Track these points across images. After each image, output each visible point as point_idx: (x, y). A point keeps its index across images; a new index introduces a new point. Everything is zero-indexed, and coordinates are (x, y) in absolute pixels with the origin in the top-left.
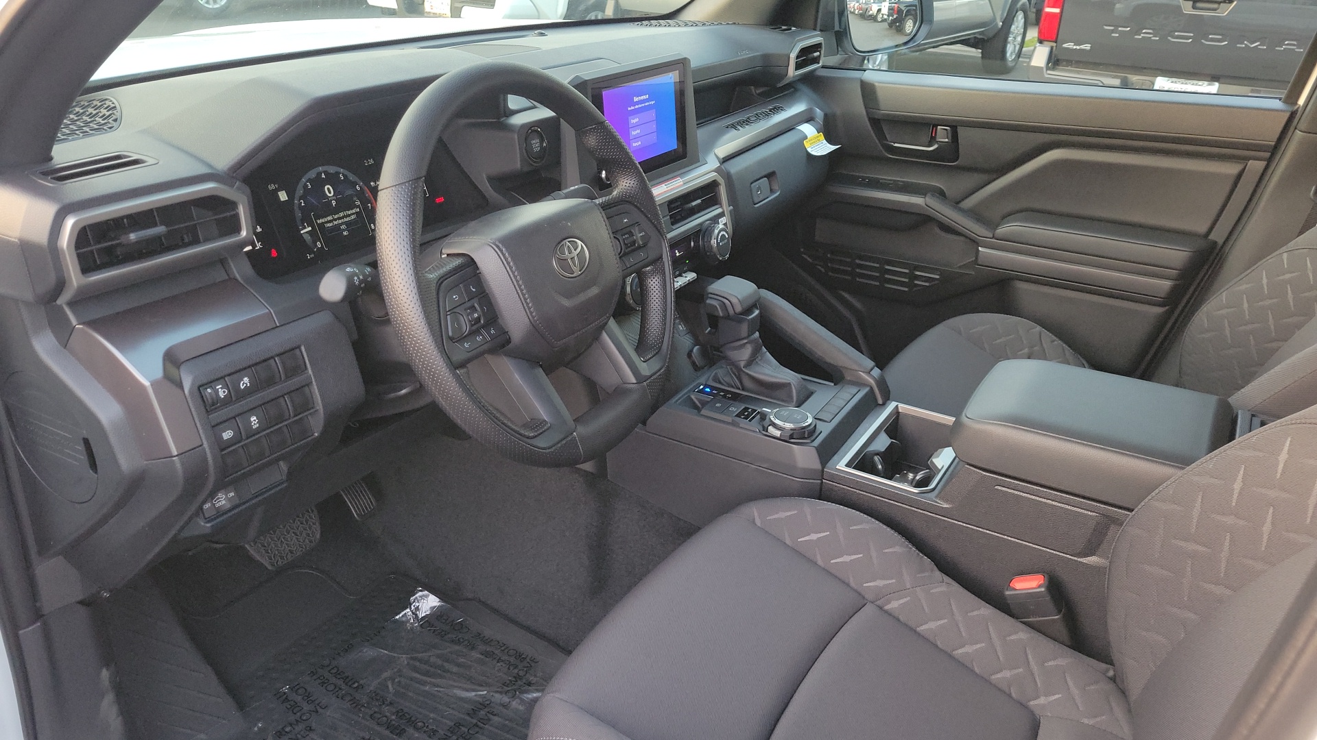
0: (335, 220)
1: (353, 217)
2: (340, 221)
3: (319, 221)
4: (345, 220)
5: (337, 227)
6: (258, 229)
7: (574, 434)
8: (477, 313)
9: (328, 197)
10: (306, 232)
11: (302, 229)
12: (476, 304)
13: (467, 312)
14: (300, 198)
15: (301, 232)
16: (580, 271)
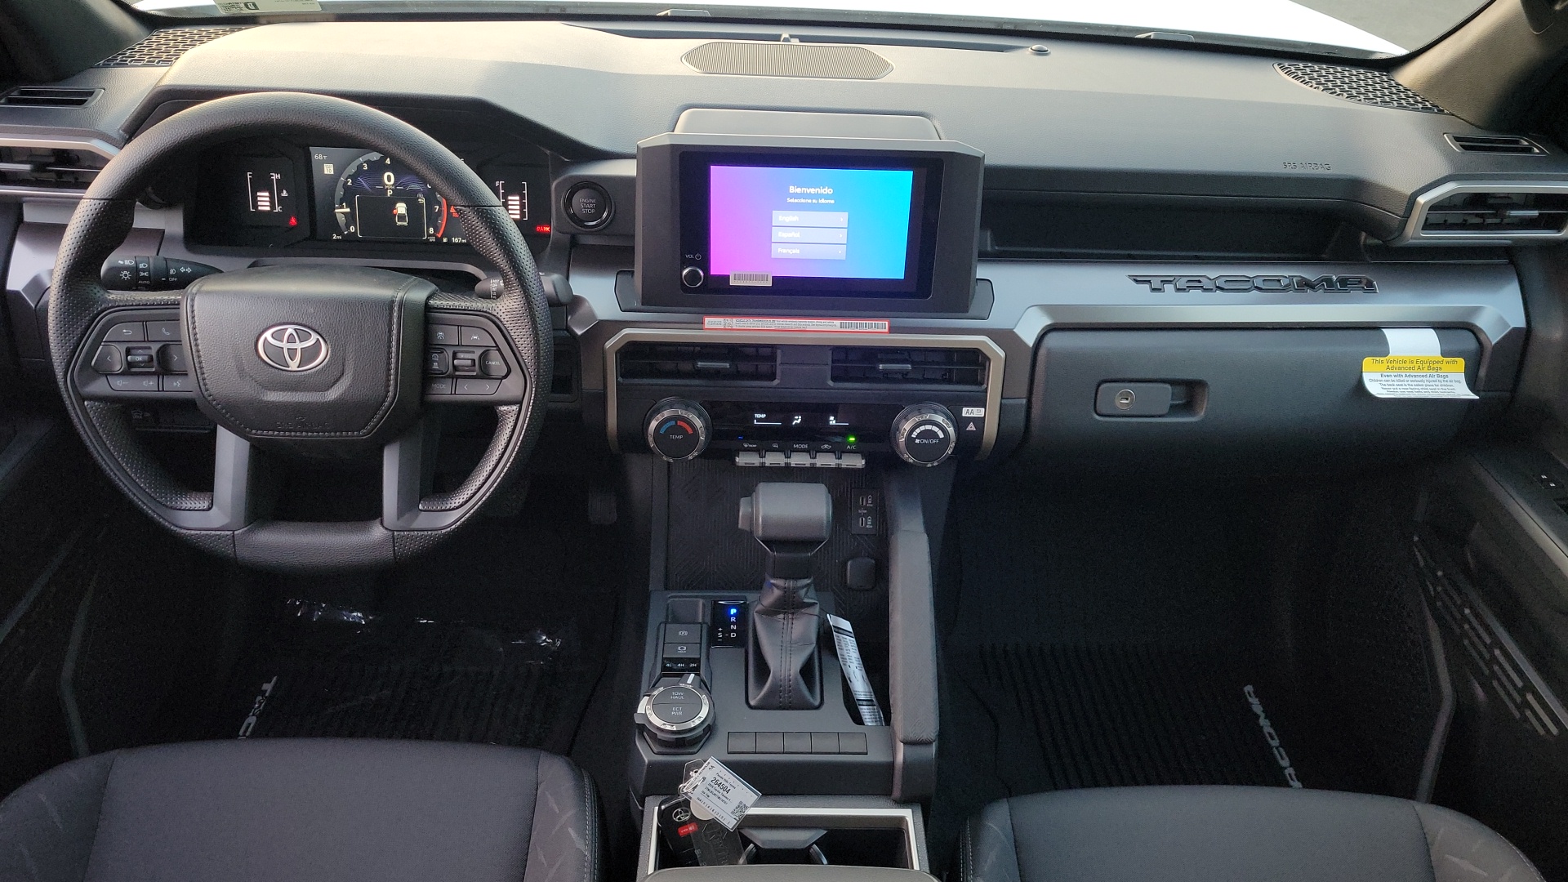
6: (285, 194)
7: (236, 532)
8: (147, 357)
9: (384, 185)
10: (341, 211)
11: (338, 208)
12: (155, 347)
13: (133, 351)
14: (349, 177)
15: (336, 210)
16: (298, 367)
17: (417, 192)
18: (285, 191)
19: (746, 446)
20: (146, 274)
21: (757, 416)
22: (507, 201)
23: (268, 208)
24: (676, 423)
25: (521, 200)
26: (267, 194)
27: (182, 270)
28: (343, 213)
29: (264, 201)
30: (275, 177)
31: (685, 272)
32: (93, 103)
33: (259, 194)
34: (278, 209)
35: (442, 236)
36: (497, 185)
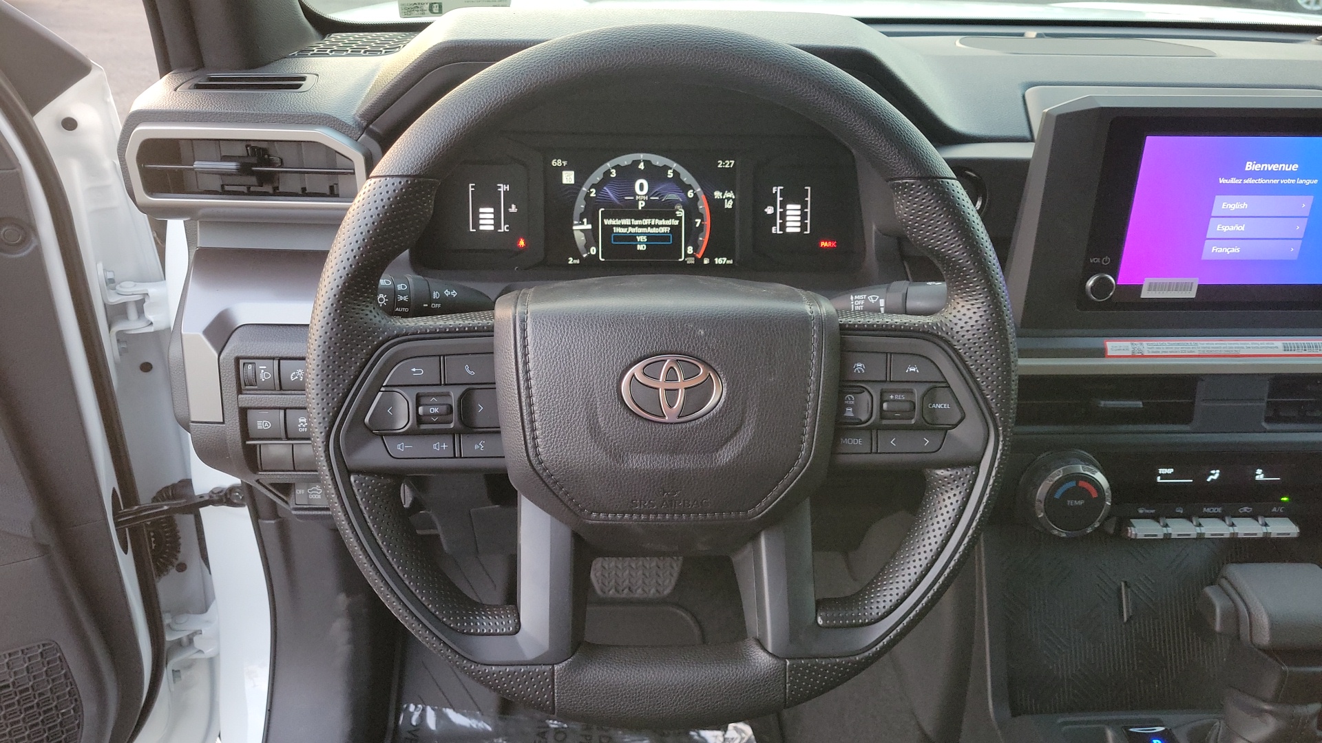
0: (634, 226)
1: (663, 230)
2: (641, 230)
3: (607, 222)
4: (650, 230)
5: (632, 237)
6: (513, 209)
7: (556, 667)
8: (444, 408)
9: (635, 194)
10: (580, 229)
11: (576, 225)
12: (455, 394)
13: (423, 400)
14: (593, 186)
15: (574, 228)
16: (679, 417)
17: (677, 202)
18: (513, 206)
19: (1141, 511)
20: (405, 298)
21: (1162, 471)
22: (785, 210)
23: (492, 228)
24: (1077, 484)
25: (802, 210)
26: (492, 210)
27: (447, 293)
28: (582, 230)
29: (486, 219)
30: (503, 188)
31: (1090, 283)
32: (306, 85)
33: (481, 210)
34: (504, 228)
35: (703, 257)
36: (774, 192)
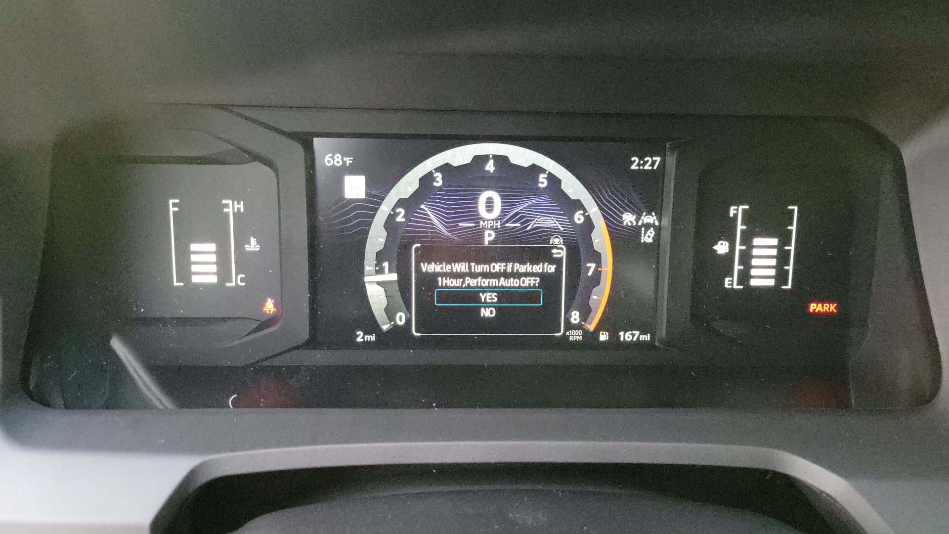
0: (474, 275)
1: (528, 282)
2: (486, 282)
3: (427, 268)
4: (503, 282)
5: (472, 296)
6: (253, 246)
9: (477, 218)
10: (377, 281)
11: (370, 273)
14: (401, 203)
15: (366, 279)
17: (554, 232)
18: (253, 241)
22: (751, 247)
23: (213, 279)
25: (780, 248)
26: (212, 247)
28: (379, 283)
29: (204, 263)
33: (194, 247)
34: (236, 280)
35: (600, 327)
36: (731, 215)
